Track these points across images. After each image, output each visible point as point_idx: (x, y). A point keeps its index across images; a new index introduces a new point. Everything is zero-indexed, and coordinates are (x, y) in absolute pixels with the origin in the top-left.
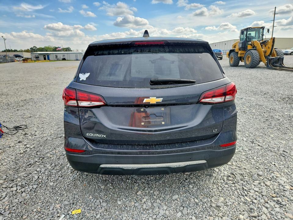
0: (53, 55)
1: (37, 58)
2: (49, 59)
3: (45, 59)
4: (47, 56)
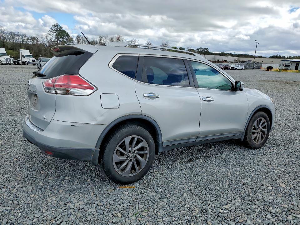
1: (287, 66)
3: (296, 68)
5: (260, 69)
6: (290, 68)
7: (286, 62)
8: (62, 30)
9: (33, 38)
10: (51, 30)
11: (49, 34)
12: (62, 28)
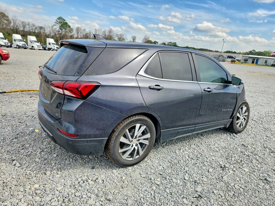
0: (263, 59)
1: (246, 61)
2: (257, 63)
3: (253, 62)
4: (257, 60)
5: (224, 61)
6: (248, 62)
7: (245, 57)
8: (65, 22)
9: (41, 28)
10: (56, 22)
11: (55, 25)
12: (65, 20)
